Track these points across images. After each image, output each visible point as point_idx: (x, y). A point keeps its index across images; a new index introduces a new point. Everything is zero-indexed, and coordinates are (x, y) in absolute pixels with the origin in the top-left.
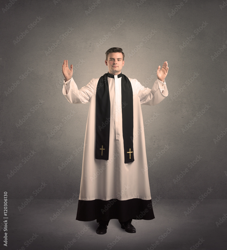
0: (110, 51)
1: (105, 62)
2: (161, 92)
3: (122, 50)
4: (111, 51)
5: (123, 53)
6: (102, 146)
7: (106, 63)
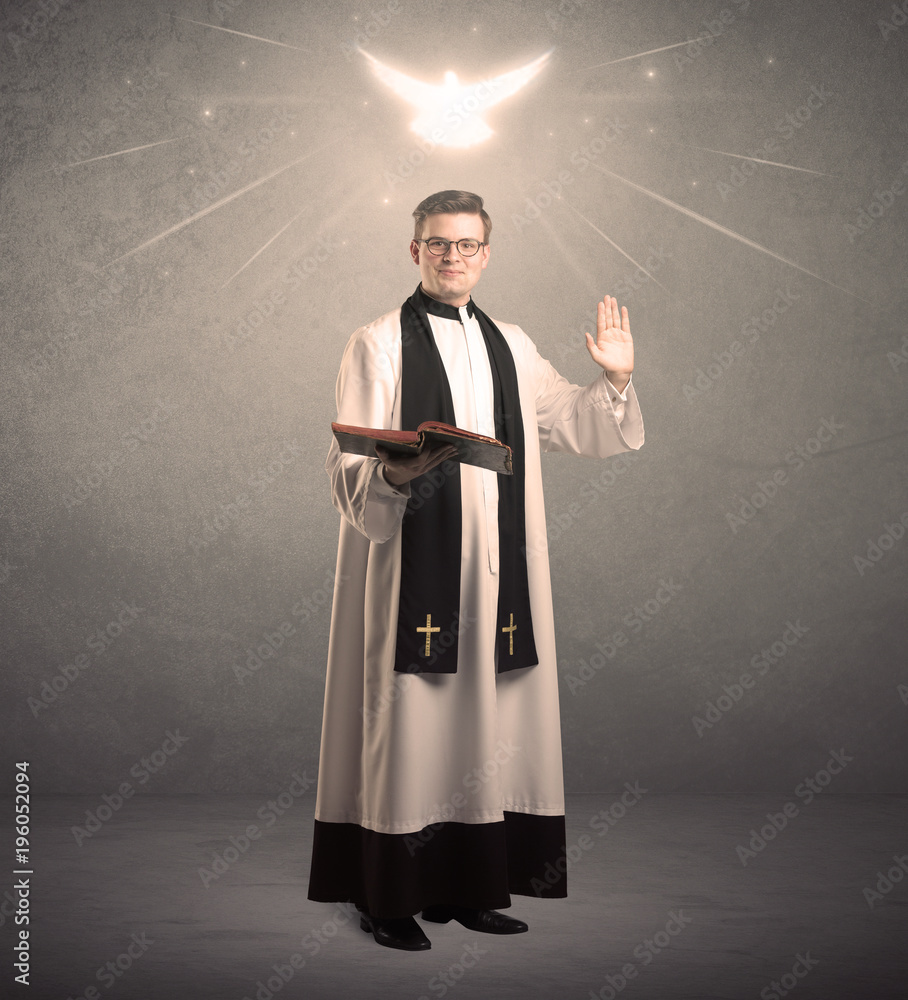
0: (432, 209)
1: (412, 247)
2: (615, 425)
3: (481, 205)
4: (437, 207)
5: (484, 216)
6: (429, 617)
7: (416, 252)
